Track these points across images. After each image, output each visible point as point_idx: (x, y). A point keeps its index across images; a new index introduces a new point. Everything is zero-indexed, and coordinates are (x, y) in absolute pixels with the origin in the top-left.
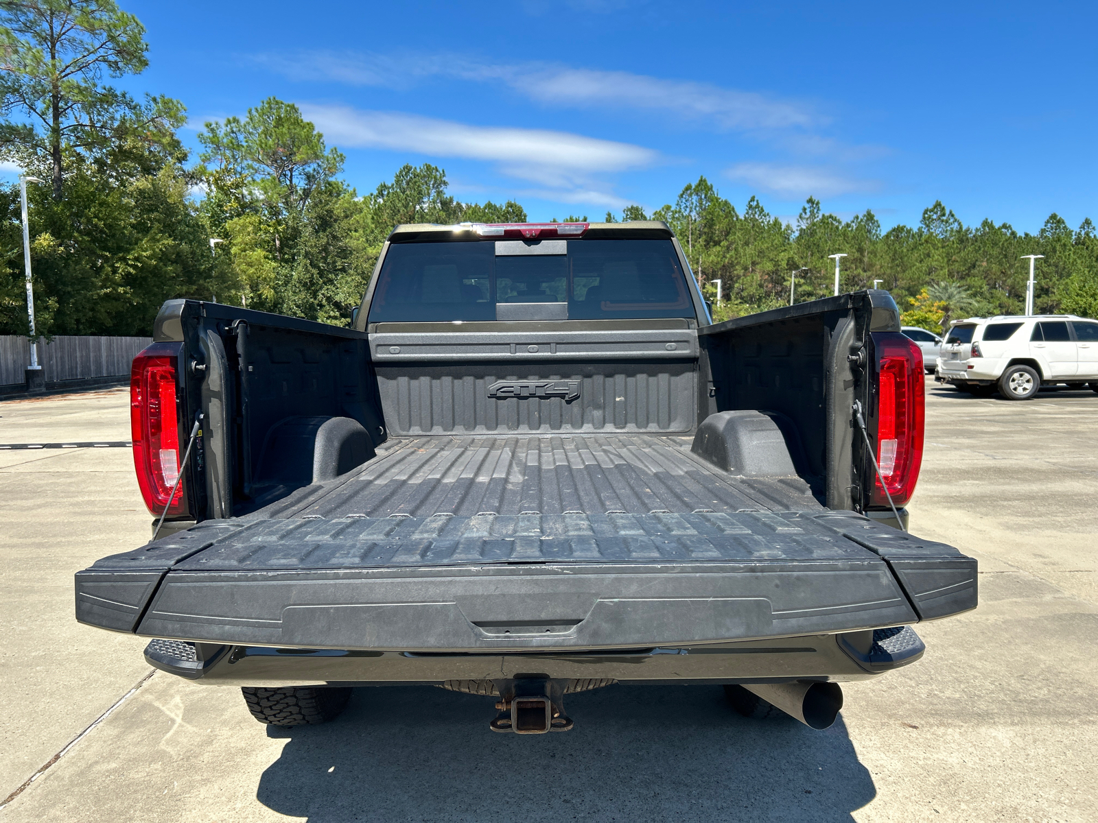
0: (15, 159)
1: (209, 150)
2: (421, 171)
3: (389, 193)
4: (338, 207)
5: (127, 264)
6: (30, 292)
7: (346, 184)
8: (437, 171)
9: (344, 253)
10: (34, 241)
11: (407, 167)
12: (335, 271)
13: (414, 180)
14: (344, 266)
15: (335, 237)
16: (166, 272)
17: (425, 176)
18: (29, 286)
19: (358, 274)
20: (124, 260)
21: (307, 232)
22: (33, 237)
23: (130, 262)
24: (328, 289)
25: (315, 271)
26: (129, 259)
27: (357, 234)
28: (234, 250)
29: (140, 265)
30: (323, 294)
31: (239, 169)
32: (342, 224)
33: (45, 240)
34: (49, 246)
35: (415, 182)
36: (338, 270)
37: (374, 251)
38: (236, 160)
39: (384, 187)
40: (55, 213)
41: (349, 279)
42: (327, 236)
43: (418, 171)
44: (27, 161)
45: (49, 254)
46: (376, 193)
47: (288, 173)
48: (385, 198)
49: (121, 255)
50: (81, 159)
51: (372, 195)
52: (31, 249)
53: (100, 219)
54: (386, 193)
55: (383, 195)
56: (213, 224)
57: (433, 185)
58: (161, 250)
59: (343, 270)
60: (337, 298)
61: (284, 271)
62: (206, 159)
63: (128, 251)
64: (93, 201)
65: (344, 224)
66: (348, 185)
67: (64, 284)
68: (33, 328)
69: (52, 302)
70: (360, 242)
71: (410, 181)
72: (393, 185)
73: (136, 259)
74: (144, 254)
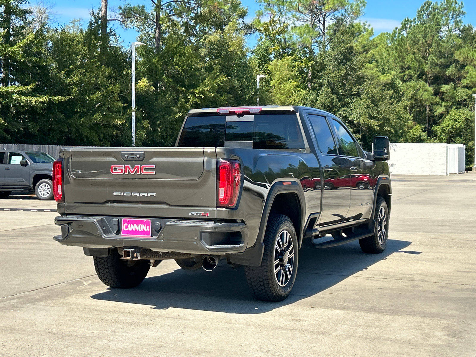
0: (134, 27)
1: (263, 8)
2: (442, 4)
3: (411, 26)
4: (357, 44)
5: (195, 97)
6: (134, 118)
7: (367, 24)
8: (456, 3)
9: (360, 80)
10: (137, 84)
11: (428, 2)
12: (352, 96)
13: (433, 13)
14: (358, 92)
15: (353, 69)
16: (221, 100)
17: (445, 9)
18: (134, 114)
19: (369, 98)
20: (193, 93)
21: (331, 66)
22: (137, 81)
23: (197, 95)
24: (344, 110)
25: (334, 97)
26: (196, 93)
27: (371, 65)
28: (272, 83)
29: (203, 97)
30: (340, 114)
31: (283, 20)
32: (359, 58)
33: (144, 83)
34: (146, 86)
35: (434, 15)
36: (353, 95)
37: (385, 79)
38: (281, 13)
39: (407, 21)
40: (153, 64)
41: (362, 102)
42: (346, 68)
43: (439, 5)
44: (142, 27)
45: (146, 92)
46: (400, 27)
47: (321, 19)
48: (408, 30)
49: (191, 90)
50: (174, 25)
51: (396, 28)
52: (136, 89)
53: (179, 66)
54: (408, 26)
55: (406, 28)
56: (261, 64)
57: (453, 15)
58: (218, 85)
59: (358, 95)
60: (351, 118)
61: (312, 97)
62: (260, 14)
63: (195, 87)
64: (176, 54)
65: (360, 58)
66: (369, 25)
67: (155, 112)
68: (134, 141)
69: (146, 123)
70: (374, 71)
71: (430, 14)
72: (415, 19)
73: (201, 93)
74: (206, 89)
